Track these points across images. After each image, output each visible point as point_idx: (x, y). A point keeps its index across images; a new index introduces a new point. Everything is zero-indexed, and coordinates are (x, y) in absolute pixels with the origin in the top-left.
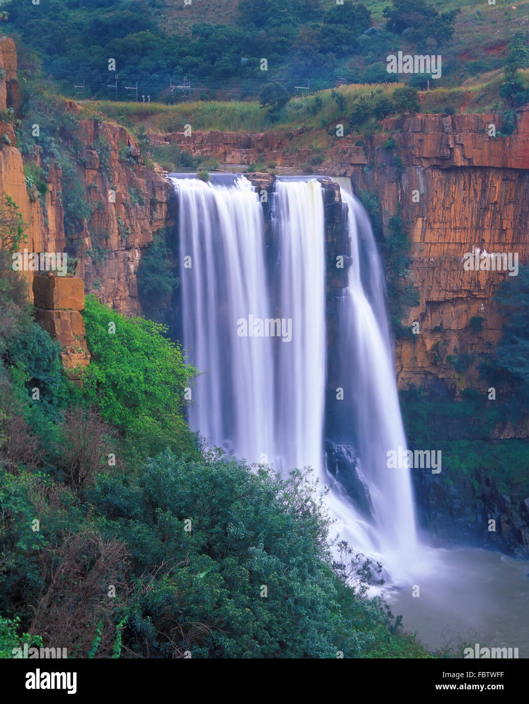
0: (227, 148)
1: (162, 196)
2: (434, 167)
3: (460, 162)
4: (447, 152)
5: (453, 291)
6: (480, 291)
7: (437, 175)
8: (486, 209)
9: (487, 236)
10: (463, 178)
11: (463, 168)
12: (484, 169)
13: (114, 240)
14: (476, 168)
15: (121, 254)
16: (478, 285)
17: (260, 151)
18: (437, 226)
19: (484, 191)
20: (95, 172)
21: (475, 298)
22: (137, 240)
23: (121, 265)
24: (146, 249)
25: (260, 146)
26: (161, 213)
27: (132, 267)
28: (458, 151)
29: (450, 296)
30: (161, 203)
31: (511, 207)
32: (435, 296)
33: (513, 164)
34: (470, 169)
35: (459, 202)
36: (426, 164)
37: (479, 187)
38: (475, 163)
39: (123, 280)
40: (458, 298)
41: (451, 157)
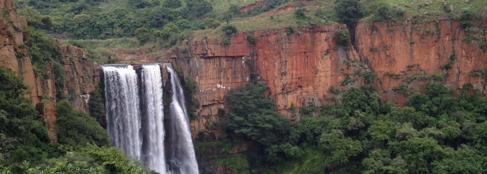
0: (125, 55)
1: (97, 73)
2: (201, 57)
3: (210, 55)
4: (205, 52)
5: (211, 101)
6: (221, 100)
7: (202, 60)
8: (221, 71)
9: (222, 81)
10: (212, 60)
11: (211, 57)
12: (219, 57)
13: (78, 91)
14: (216, 57)
15: (81, 96)
16: (220, 98)
17: (138, 55)
18: (203, 78)
19: (220, 65)
20: (68, 66)
21: (220, 103)
22: (88, 91)
23: (82, 100)
24: (92, 94)
25: (138, 53)
26: (97, 80)
27: (86, 101)
28: (209, 51)
29: (211, 103)
30: (97, 76)
31: (230, 70)
32: (205, 103)
33: (229, 55)
34: (214, 57)
35: (211, 70)
36: (198, 57)
37: (218, 64)
38: (216, 55)
39: (83, 106)
40: (214, 104)
41: (207, 54)
